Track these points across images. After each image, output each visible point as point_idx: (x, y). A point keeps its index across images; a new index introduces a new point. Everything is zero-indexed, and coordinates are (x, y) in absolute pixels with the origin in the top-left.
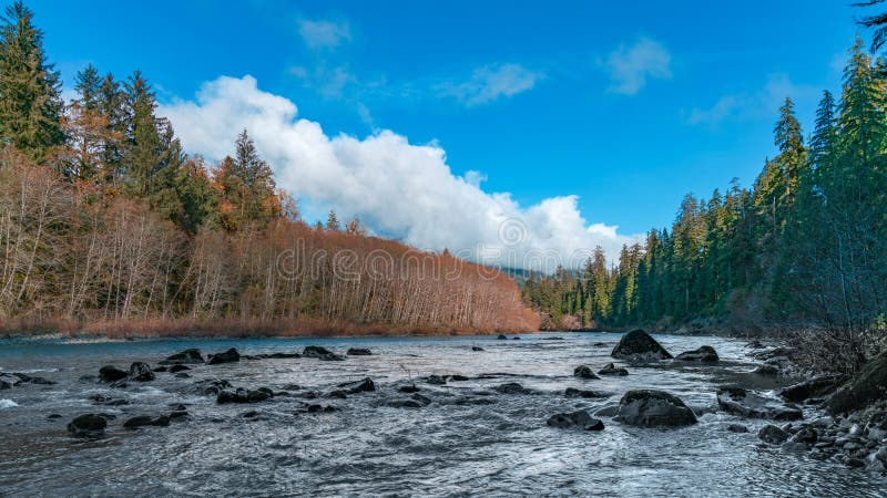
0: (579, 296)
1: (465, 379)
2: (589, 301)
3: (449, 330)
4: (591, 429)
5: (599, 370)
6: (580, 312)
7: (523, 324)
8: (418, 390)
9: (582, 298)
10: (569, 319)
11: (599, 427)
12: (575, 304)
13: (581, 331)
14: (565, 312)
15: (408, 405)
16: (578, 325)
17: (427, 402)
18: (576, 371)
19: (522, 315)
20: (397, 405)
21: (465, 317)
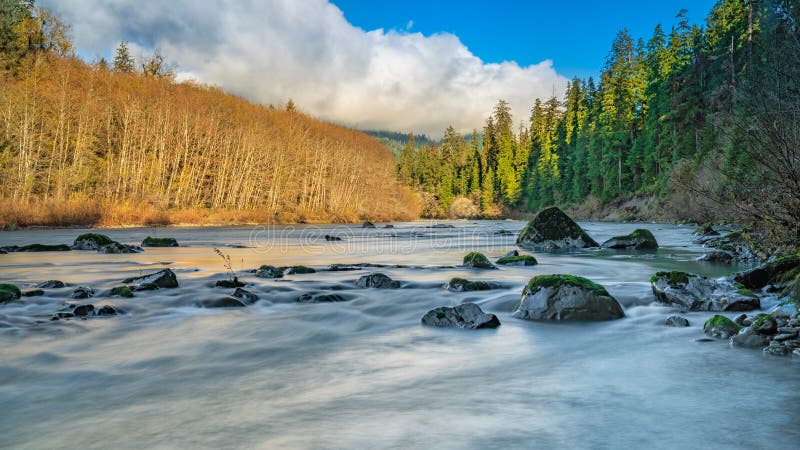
0: (476, 170)
1: (312, 271)
2: (489, 177)
3: (295, 216)
4: (482, 326)
5: (497, 260)
6: (477, 192)
7: (399, 208)
8: (243, 285)
9: (480, 173)
10: (462, 203)
11: (493, 324)
12: (470, 182)
13: (479, 218)
14: (456, 192)
15: (226, 303)
16: (474, 210)
17: (253, 299)
18: (467, 259)
19: (397, 197)
20: (209, 304)
21: (317, 199)
